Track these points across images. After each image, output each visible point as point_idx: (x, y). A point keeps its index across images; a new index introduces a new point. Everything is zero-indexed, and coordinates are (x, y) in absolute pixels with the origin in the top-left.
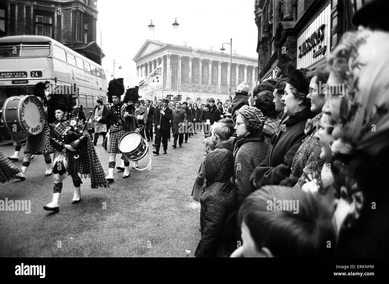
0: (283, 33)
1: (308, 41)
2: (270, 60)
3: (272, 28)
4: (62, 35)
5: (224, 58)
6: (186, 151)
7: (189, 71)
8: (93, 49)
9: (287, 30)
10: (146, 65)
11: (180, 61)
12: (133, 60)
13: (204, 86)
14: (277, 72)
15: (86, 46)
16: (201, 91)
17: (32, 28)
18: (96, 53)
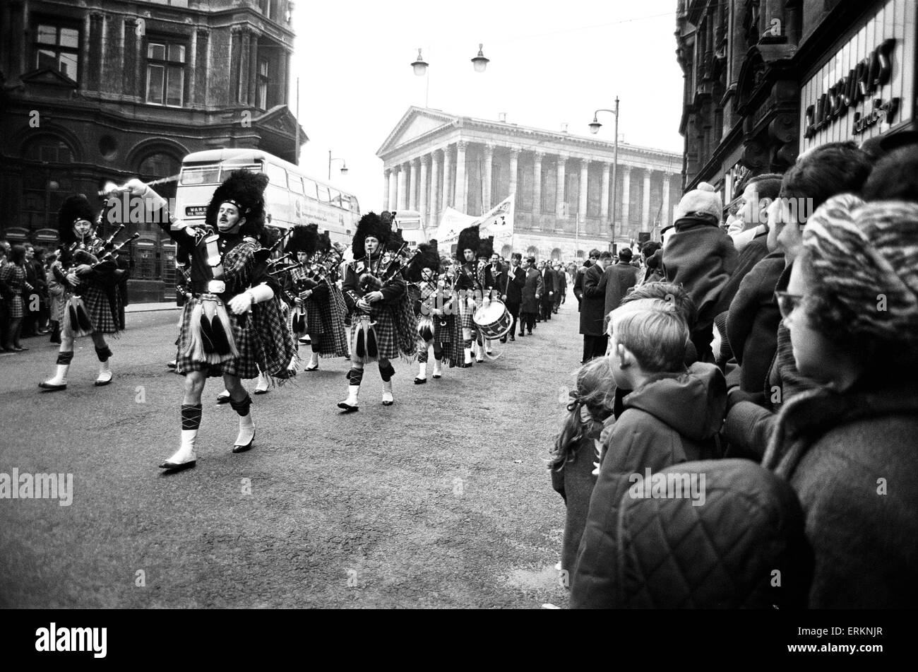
0: (760, 73)
1: (836, 90)
2: (719, 150)
3: (726, 68)
4: (207, 91)
5: (596, 152)
6: (501, 381)
7: (510, 182)
8: (278, 122)
9: (771, 64)
10: (407, 166)
11: (489, 160)
12: (377, 154)
13: (543, 218)
14: (739, 180)
15: (263, 116)
16: (539, 231)
17: (137, 72)
18: (285, 133)
